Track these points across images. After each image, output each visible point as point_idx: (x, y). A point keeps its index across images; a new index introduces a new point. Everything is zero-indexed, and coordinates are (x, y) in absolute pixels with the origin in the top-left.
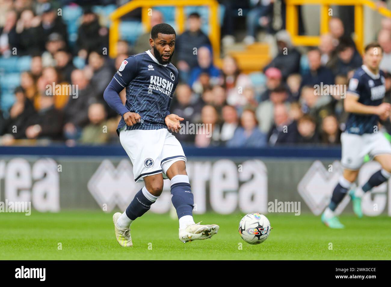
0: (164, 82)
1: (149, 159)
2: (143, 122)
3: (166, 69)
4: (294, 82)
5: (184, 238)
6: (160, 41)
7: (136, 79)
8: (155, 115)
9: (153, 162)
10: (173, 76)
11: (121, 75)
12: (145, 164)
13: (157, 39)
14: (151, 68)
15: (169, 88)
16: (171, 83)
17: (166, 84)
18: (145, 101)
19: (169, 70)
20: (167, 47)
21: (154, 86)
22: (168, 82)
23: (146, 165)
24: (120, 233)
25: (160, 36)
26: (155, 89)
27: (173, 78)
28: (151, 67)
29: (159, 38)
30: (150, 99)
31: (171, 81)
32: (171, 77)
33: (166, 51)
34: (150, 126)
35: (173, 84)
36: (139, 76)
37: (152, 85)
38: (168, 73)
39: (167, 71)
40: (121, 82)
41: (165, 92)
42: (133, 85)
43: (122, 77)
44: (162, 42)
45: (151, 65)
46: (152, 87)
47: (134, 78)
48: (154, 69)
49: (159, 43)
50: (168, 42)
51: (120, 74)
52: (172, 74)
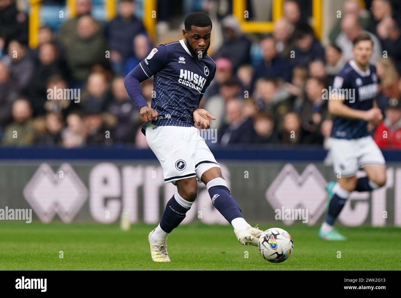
0: (196, 77)
1: (181, 161)
2: (170, 117)
3: (200, 63)
4: (245, 74)
5: (247, 238)
6: (194, 35)
7: (165, 71)
8: (184, 110)
9: (185, 164)
10: (207, 71)
11: (148, 64)
12: (176, 166)
13: (191, 32)
14: (182, 61)
15: (200, 84)
16: (203, 79)
17: (198, 79)
18: (173, 94)
19: (203, 64)
20: (201, 41)
21: (183, 81)
22: (201, 77)
23: (178, 167)
24: (155, 250)
25: (194, 29)
26: (184, 84)
27: (207, 73)
28: (182, 59)
29: (192, 31)
30: (179, 94)
31: (203, 76)
32: (205, 72)
33: (199, 46)
34: (178, 122)
35: (205, 80)
36: (167, 68)
37: (181, 80)
38: (202, 66)
39: (200, 65)
40: (147, 71)
41: (196, 88)
42: (160, 77)
43: (149, 65)
44: (196, 36)
45: (183, 58)
46: (182, 81)
47: (162, 69)
48: (185, 63)
49: (193, 37)
50: (202, 35)
51: (146, 62)
52: (206, 68)
